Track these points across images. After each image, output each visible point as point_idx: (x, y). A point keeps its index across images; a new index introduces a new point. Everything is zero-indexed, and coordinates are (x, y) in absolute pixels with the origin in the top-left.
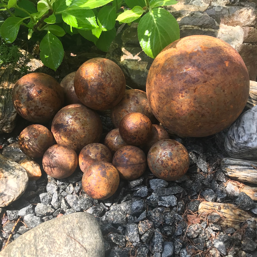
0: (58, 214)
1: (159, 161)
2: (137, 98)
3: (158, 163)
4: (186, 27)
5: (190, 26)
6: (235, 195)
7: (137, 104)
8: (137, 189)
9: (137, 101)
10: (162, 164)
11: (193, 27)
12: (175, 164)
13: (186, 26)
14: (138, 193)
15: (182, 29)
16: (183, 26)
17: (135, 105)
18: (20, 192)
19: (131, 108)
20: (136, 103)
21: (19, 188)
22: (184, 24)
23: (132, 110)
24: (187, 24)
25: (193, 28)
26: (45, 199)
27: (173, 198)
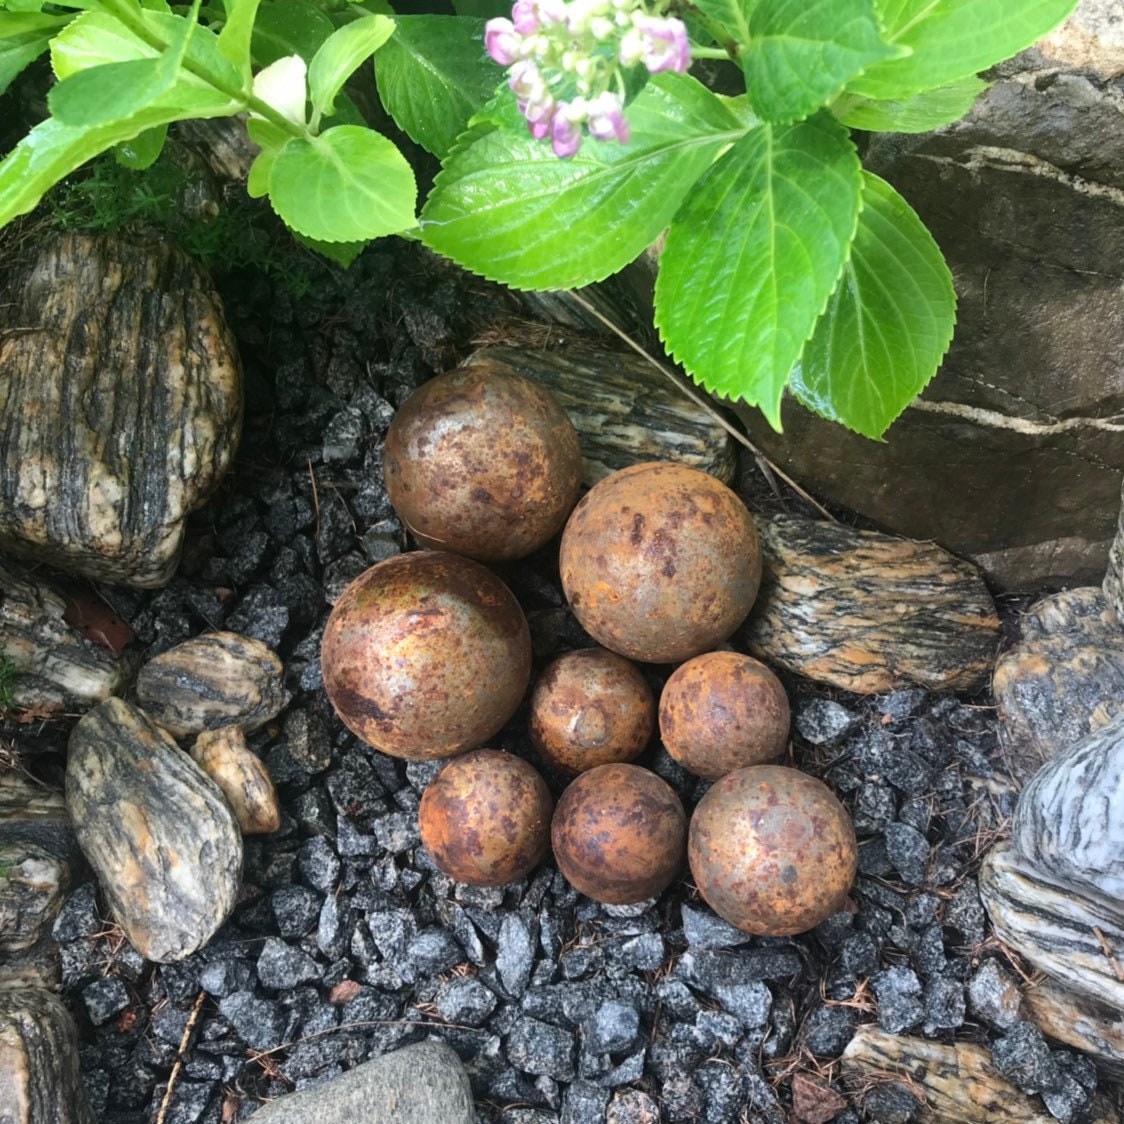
0: (342, 980)
1: (741, 890)
2: (673, 550)
3: (734, 893)
4: (997, 161)
5: (1018, 156)
6: (998, 1022)
7: (665, 580)
8: (626, 933)
9: (669, 562)
10: (748, 903)
11: (1032, 160)
12: (801, 909)
13: (994, 152)
14: (626, 954)
15: (968, 165)
16: (983, 149)
17: (657, 583)
18: (220, 916)
19: (635, 588)
20: (664, 573)
21: (213, 902)
22: (987, 139)
23: (640, 597)
24: (1004, 142)
25: (1027, 165)
26: (292, 919)
27: (759, 995)
